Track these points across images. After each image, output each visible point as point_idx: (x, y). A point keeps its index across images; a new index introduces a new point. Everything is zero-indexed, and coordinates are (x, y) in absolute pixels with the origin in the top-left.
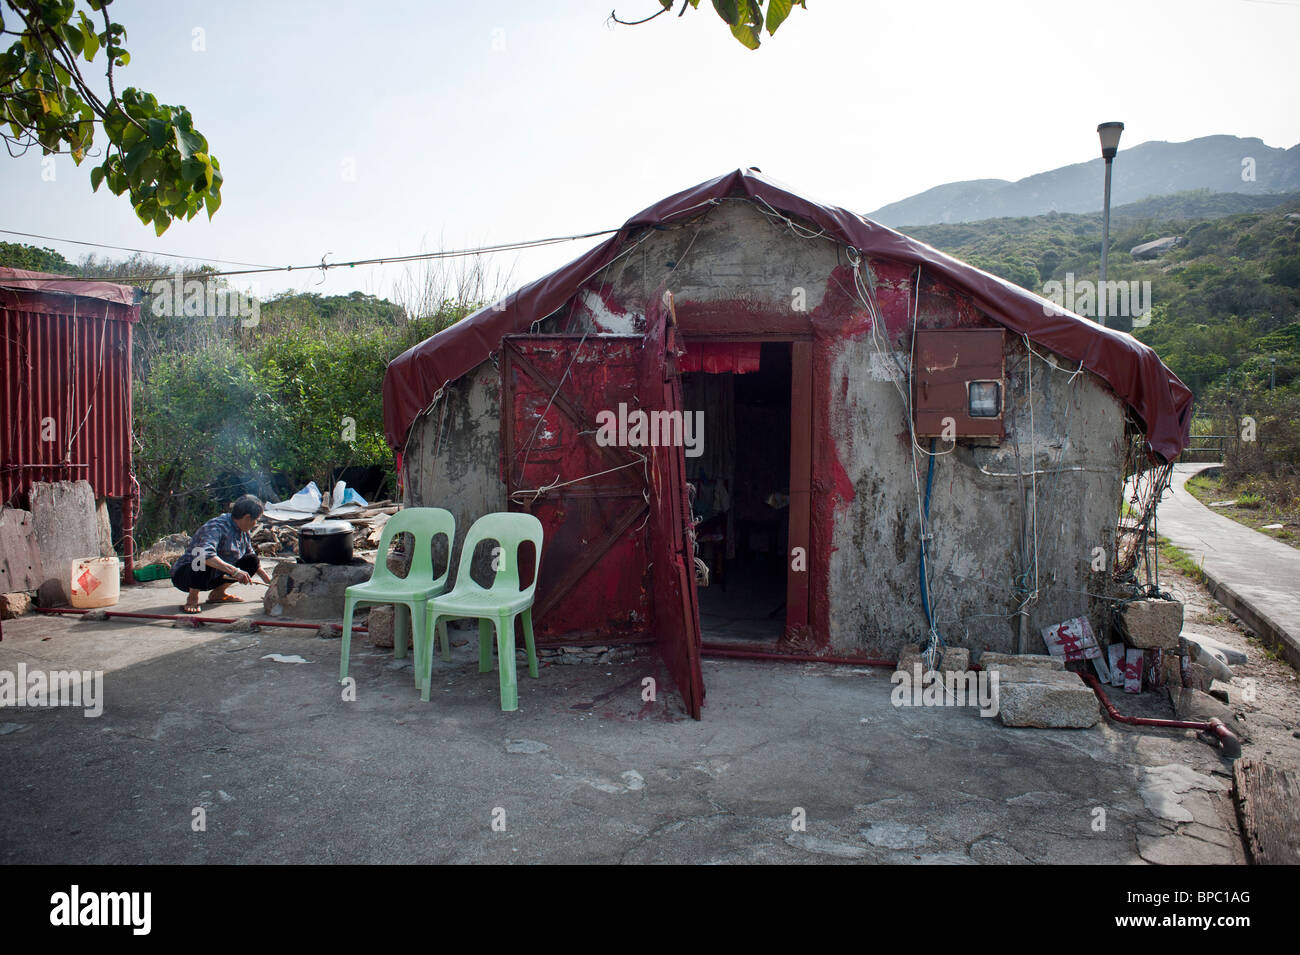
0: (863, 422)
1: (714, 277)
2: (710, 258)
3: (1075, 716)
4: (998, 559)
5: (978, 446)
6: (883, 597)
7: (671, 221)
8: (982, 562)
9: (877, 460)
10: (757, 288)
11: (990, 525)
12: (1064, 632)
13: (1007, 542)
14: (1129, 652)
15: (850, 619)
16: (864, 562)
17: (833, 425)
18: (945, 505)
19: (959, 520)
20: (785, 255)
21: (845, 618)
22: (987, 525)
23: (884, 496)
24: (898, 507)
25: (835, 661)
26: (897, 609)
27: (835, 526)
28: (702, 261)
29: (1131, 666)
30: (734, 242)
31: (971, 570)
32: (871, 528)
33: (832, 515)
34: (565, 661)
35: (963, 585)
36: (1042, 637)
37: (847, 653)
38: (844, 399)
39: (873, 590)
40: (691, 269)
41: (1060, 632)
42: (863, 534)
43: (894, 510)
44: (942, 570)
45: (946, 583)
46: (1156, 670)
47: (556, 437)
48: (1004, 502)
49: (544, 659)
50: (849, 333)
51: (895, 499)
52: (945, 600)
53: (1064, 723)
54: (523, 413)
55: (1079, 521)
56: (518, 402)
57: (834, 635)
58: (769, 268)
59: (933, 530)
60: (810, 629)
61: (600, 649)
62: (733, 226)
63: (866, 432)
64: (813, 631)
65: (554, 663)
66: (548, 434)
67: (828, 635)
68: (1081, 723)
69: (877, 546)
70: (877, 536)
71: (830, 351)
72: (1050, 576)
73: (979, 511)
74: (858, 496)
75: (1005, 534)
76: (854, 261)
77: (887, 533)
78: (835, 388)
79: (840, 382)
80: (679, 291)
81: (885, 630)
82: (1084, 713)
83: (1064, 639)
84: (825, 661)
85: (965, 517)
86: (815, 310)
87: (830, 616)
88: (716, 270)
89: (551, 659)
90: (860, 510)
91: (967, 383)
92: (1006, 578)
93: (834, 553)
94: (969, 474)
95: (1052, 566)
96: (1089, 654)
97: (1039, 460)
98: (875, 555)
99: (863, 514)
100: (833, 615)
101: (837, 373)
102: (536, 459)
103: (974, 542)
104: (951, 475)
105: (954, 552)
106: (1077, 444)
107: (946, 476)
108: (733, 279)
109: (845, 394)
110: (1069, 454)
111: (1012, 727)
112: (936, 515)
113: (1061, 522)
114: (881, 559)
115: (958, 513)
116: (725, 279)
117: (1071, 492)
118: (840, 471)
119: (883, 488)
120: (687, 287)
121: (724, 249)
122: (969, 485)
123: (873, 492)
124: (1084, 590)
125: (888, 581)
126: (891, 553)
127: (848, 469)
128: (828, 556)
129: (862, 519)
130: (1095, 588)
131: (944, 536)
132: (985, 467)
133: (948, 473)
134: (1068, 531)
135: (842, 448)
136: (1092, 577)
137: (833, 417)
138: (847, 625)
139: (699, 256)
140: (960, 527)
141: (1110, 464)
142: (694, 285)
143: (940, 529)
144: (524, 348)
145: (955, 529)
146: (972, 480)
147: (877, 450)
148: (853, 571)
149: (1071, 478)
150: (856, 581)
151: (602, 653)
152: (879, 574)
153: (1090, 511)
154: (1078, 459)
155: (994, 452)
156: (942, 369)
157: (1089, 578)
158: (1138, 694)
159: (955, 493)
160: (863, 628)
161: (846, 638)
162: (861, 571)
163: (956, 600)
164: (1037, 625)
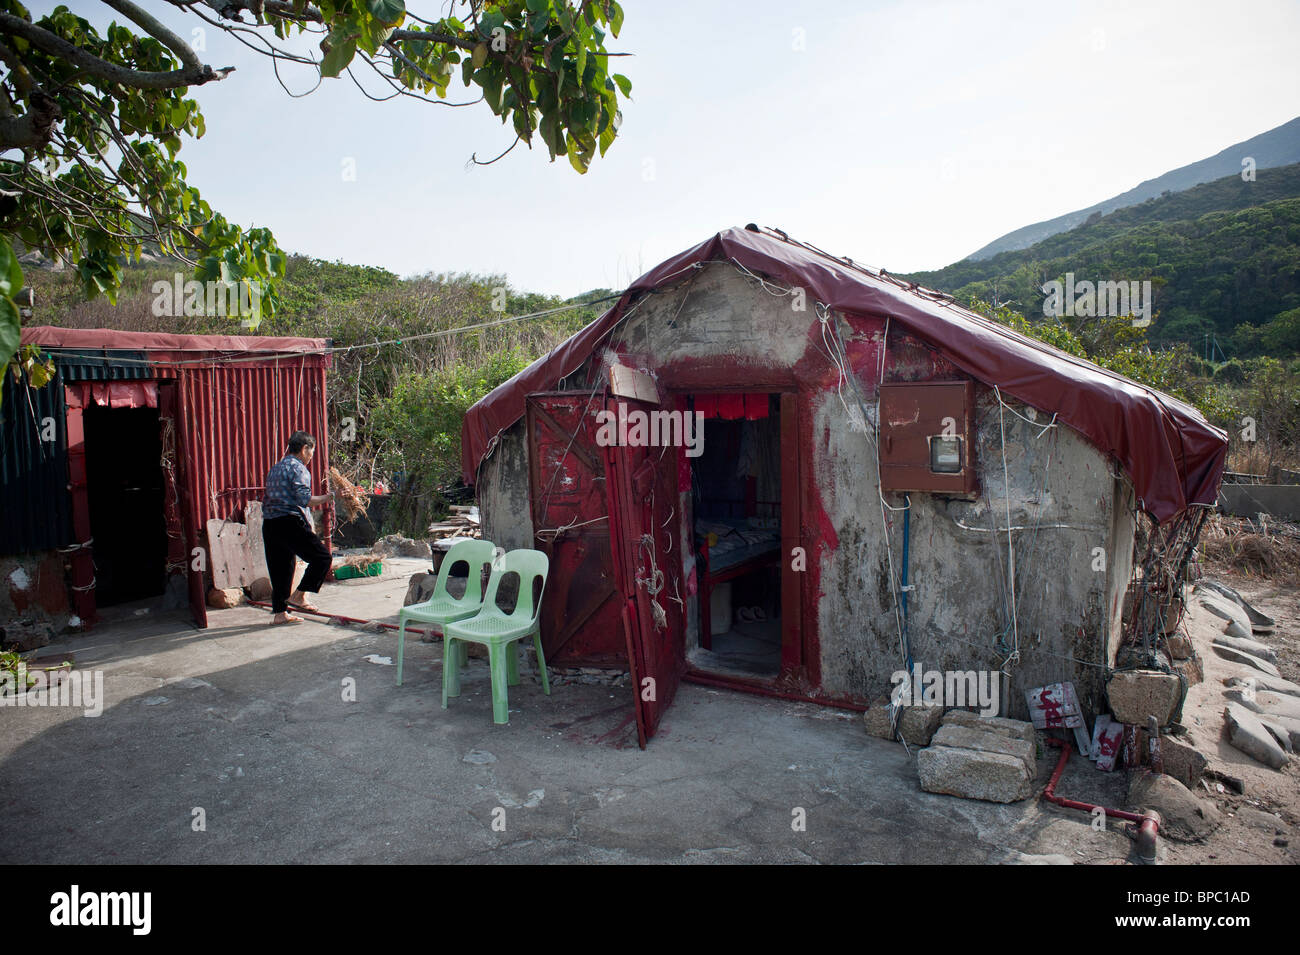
0: (845, 472)
1: (709, 335)
2: (704, 316)
3: (996, 789)
4: (981, 615)
5: (955, 499)
6: (869, 645)
7: (664, 285)
8: (965, 616)
9: (858, 511)
10: (746, 343)
11: (972, 579)
12: (1047, 697)
13: (990, 599)
14: (1113, 725)
15: (839, 663)
16: (849, 608)
17: (818, 475)
18: (925, 558)
19: (940, 573)
20: (768, 311)
21: (834, 661)
22: (968, 580)
23: (865, 545)
24: (880, 557)
25: (823, 702)
26: (883, 658)
27: (822, 573)
28: (697, 319)
29: (1108, 741)
30: (724, 300)
31: (953, 624)
32: (854, 577)
33: (819, 560)
34: (584, 681)
35: (946, 640)
36: (1025, 699)
37: (835, 697)
38: (827, 449)
39: (859, 637)
40: (689, 327)
41: (1043, 696)
42: (847, 582)
43: (877, 560)
44: (925, 623)
45: (929, 636)
46: (1130, 749)
47: (576, 482)
48: (986, 558)
49: (567, 678)
50: (829, 385)
51: (877, 549)
52: (928, 653)
53: (981, 795)
54: (546, 461)
55: (1065, 582)
56: (542, 452)
57: (824, 677)
58: (754, 323)
59: (915, 582)
60: (804, 669)
61: (614, 673)
62: (723, 285)
63: (847, 482)
64: (807, 671)
65: (575, 682)
66: (568, 480)
67: (820, 678)
68: (1000, 797)
69: (861, 594)
70: (861, 584)
71: (812, 403)
72: (1034, 637)
73: (960, 565)
74: (842, 544)
75: (987, 590)
76: (823, 317)
77: (870, 582)
78: (818, 439)
79: (822, 433)
80: (679, 347)
81: (871, 677)
82: (1006, 787)
83: (1047, 704)
84: (816, 702)
85: (947, 571)
86: (797, 363)
87: (821, 659)
88: (709, 327)
89: (572, 678)
90: (843, 558)
91: (929, 438)
92: (990, 637)
93: (822, 599)
94: (947, 528)
95: (1037, 626)
96: (1069, 723)
97: (1017, 516)
98: (859, 603)
99: (847, 562)
100: (824, 659)
101: (819, 424)
102: (559, 502)
103: (956, 596)
104: (930, 527)
105: (936, 604)
106: (1060, 500)
107: (925, 528)
108: (724, 335)
109: (827, 444)
110: (1051, 510)
111: (929, 792)
112: (918, 566)
113: (1045, 581)
114: (865, 607)
115: (939, 566)
116: (718, 335)
117: (1055, 549)
118: (824, 519)
119: (864, 538)
120: (686, 344)
121: (716, 307)
122: (948, 538)
123: (855, 542)
124: (1070, 655)
125: (873, 629)
126: (875, 602)
127: (832, 519)
128: (817, 601)
129: (846, 567)
130: (1083, 653)
131: (926, 589)
132: (962, 522)
133: (927, 525)
134: (1053, 591)
135: (826, 496)
136: (1079, 641)
137: (817, 468)
138: (836, 669)
139: (694, 314)
140: (941, 580)
141: (1097, 522)
142: (691, 341)
143: (922, 581)
144: (545, 404)
145: (937, 582)
146: (951, 534)
147: (857, 500)
148: (840, 617)
149: (1054, 536)
150: (843, 627)
151: (616, 677)
152: (865, 622)
153: (1076, 571)
154: (1062, 515)
155: (971, 506)
156: (904, 424)
157: (1076, 642)
158: (1107, 772)
159: (934, 546)
160: (851, 673)
161: (836, 682)
162: (846, 618)
163: (939, 654)
164: (1023, 686)
